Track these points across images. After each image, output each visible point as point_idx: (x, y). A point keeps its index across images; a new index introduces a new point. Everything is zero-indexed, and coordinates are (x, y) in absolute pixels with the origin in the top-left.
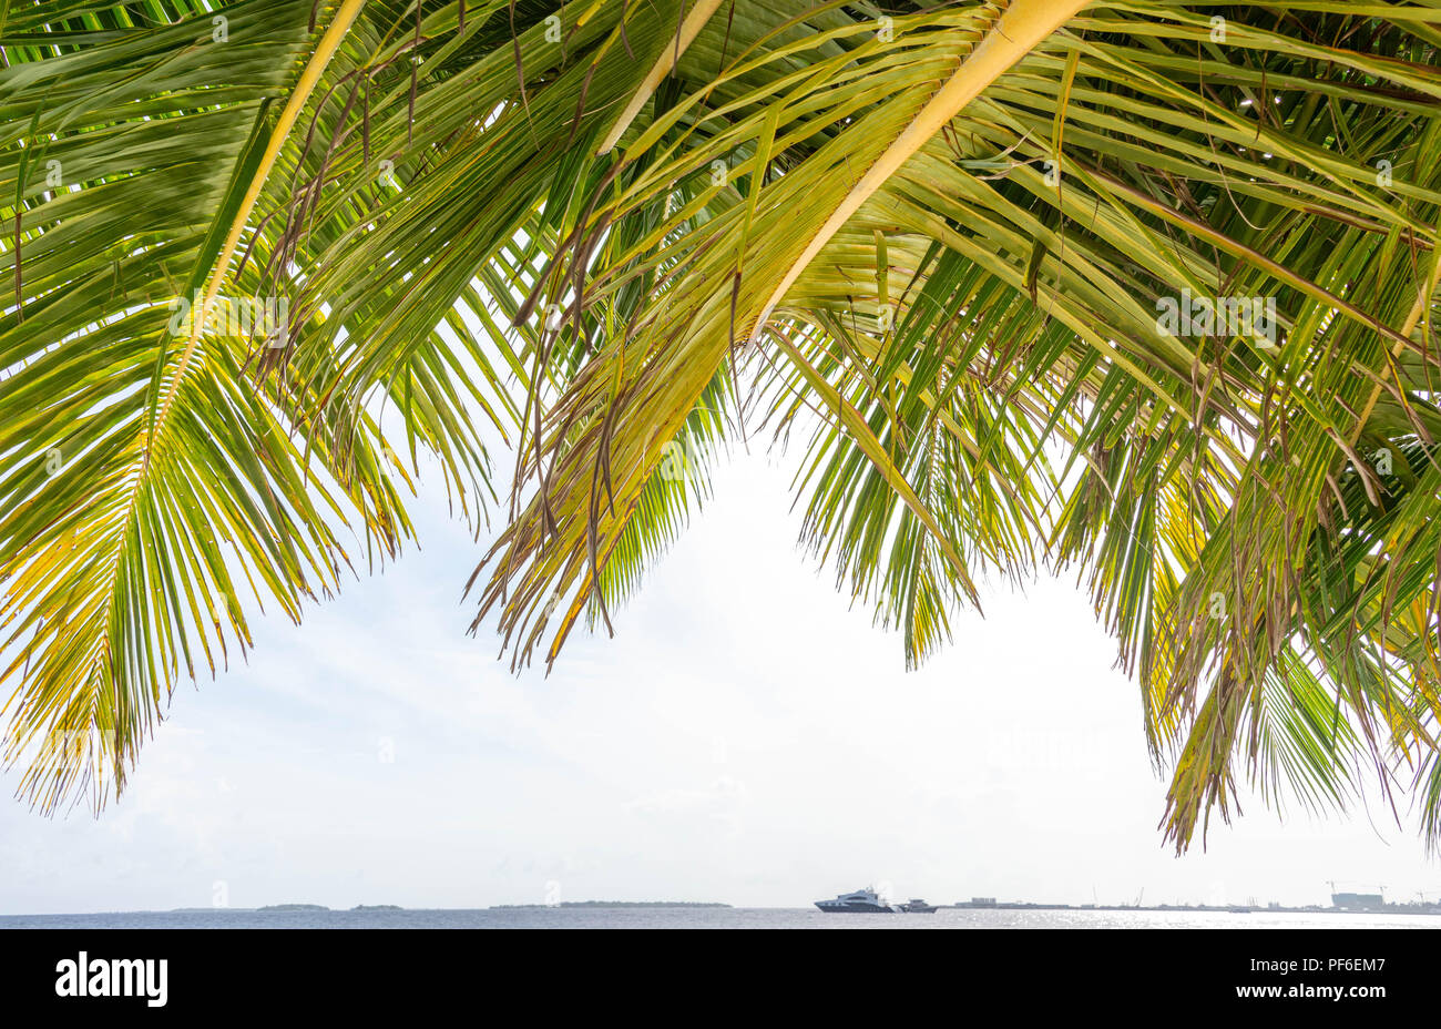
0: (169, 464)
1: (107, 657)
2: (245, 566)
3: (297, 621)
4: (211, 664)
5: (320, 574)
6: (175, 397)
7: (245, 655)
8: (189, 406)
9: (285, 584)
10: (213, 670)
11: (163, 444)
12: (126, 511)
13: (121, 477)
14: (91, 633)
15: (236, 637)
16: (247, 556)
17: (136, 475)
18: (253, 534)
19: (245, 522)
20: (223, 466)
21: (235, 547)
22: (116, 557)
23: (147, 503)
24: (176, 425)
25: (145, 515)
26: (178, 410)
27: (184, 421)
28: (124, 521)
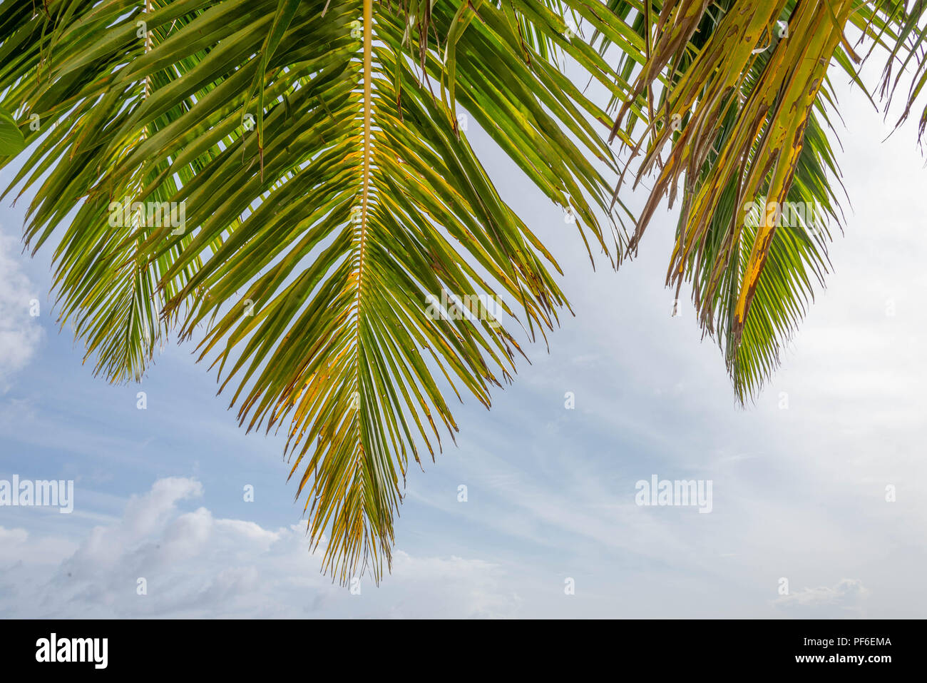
0: (374, 295)
1: (364, 458)
2: (441, 366)
3: (488, 405)
4: (430, 449)
5: (498, 361)
6: (367, 236)
7: (454, 439)
8: (376, 241)
9: (473, 375)
10: (433, 454)
11: (367, 279)
12: (355, 342)
13: (345, 316)
14: (350, 442)
15: (444, 424)
16: (441, 357)
17: (355, 311)
18: (442, 337)
19: (433, 328)
20: (410, 285)
21: (431, 351)
22: (356, 379)
23: (366, 330)
24: (373, 260)
25: (366, 340)
26: (371, 247)
27: (376, 255)
28: (356, 351)
